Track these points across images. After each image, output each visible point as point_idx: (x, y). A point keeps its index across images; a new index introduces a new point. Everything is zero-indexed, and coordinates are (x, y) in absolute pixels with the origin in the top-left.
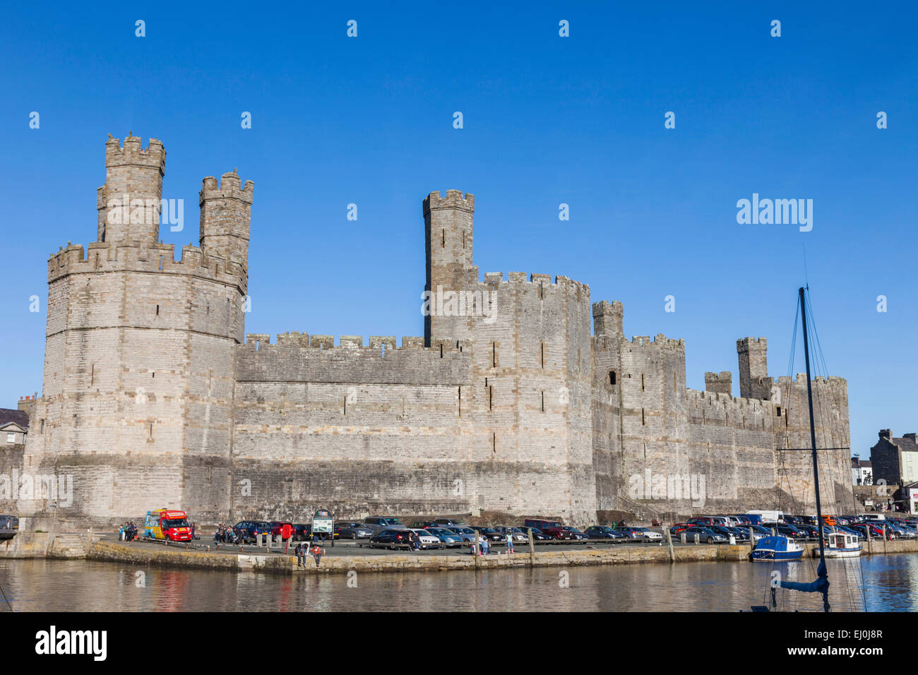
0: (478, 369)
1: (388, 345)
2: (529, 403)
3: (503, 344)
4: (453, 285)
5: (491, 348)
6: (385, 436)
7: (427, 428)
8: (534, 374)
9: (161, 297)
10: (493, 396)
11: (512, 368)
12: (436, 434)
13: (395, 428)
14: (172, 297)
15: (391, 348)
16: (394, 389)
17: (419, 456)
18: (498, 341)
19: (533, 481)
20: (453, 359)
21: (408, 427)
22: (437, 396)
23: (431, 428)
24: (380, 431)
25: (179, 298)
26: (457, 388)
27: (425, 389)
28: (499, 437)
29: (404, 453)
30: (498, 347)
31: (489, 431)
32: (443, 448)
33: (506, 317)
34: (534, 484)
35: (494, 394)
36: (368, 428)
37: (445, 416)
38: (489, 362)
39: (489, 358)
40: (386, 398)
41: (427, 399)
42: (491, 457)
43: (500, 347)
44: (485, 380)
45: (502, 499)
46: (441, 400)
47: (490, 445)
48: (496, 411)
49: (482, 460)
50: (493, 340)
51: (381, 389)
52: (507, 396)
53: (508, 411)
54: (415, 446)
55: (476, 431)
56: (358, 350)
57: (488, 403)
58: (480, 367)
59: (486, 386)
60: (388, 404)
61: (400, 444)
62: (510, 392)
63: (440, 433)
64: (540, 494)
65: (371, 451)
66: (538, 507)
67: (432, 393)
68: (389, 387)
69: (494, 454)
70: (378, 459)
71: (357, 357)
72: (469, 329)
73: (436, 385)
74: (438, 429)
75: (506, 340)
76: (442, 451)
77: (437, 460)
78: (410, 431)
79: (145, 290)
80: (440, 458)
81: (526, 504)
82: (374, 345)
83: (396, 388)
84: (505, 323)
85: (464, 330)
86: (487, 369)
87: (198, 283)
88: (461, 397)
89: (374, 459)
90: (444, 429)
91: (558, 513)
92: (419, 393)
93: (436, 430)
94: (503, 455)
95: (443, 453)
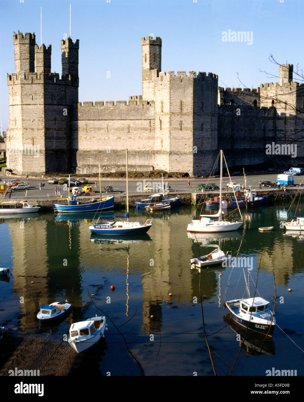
0: (157, 113)
2: (175, 127)
3: (165, 102)
5: (161, 104)
6: (122, 140)
7: (138, 137)
8: (177, 114)
10: (162, 124)
11: (168, 113)
13: (126, 137)
17: (135, 148)
19: (176, 158)
20: (148, 109)
21: (131, 137)
22: (142, 124)
26: (149, 121)
27: (137, 122)
28: (164, 141)
29: (130, 147)
30: (163, 103)
31: (160, 138)
32: (144, 145)
34: (176, 160)
35: (162, 123)
36: (116, 137)
37: (144, 132)
38: (161, 110)
39: (160, 108)
40: (122, 126)
41: (138, 125)
42: (161, 149)
44: (159, 117)
45: (164, 165)
46: (143, 126)
48: (163, 130)
49: (158, 150)
50: (162, 101)
51: (121, 122)
52: (166, 124)
53: (167, 130)
54: (134, 144)
55: (156, 138)
56: (112, 107)
57: (160, 127)
59: (160, 120)
60: (123, 128)
61: (128, 143)
62: (167, 122)
63: (143, 139)
64: (179, 163)
65: (118, 146)
66: (178, 169)
67: (140, 123)
68: (124, 121)
69: (162, 147)
70: (120, 149)
71: (111, 109)
73: (141, 120)
74: (142, 137)
79: (28, 91)
80: (143, 149)
81: (172, 167)
83: (126, 122)
86: (160, 113)
88: (151, 124)
90: (144, 137)
91: (187, 171)
92: (135, 123)
94: (165, 148)
95: (144, 147)
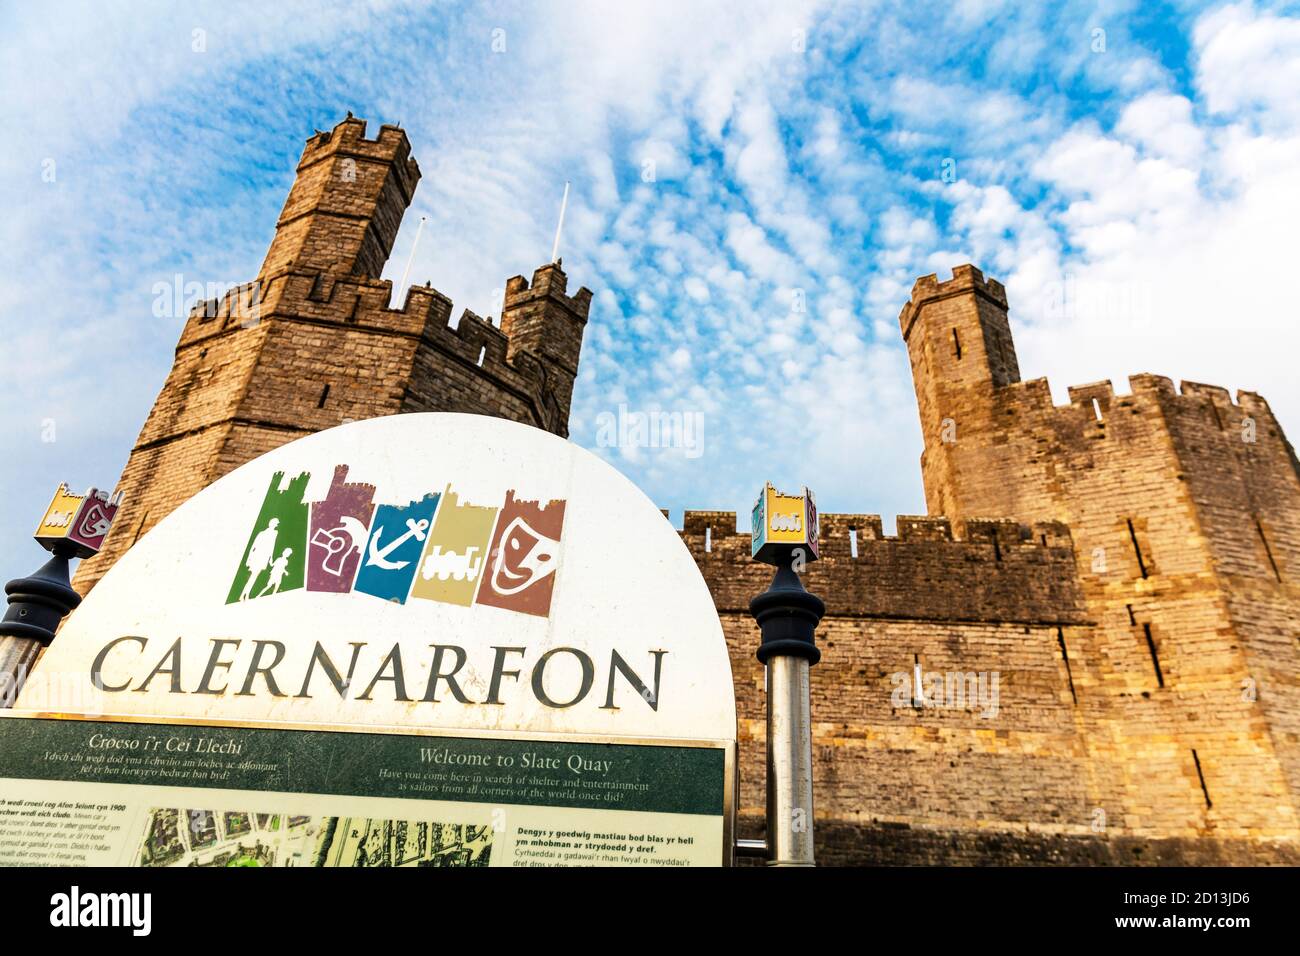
0: (1102, 585)
1: (865, 531)
3: (1155, 521)
4: (994, 418)
5: (1125, 535)
6: (878, 752)
7: (991, 734)
8: (1262, 591)
9: (341, 370)
10: (1161, 648)
11: (1200, 575)
12: (1020, 750)
13: (902, 729)
14: (363, 372)
15: (872, 537)
16: (888, 631)
17: (980, 815)
18: (1140, 516)
20: (1030, 562)
21: (936, 731)
22: (1004, 649)
23: (1002, 734)
24: (863, 736)
25: (381, 375)
26: (1054, 631)
27: (970, 634)
28: (1213, 762)
29: (937, 802)
30: (1142, 529)
31: (1174, 746)
32: (1049, 794)
33: (1148, 462)
35: (1162, 643)
36: (830, 726)
37: (1033, 702)
38: (1129, 567)
39: (1124, 557)
40: (870, 652)
41: (977, 657)
42: (1202, 825)
43: (1149, 528)
44: (1126, 611)
46: (1015, 662)
47: (1186, 784)
48: (1181, 687)
49: (1175, 833)
50: (1126, 516)
51: (857, 630)
52: (1205, 646)
53: (1219, 685)
54: (965, 785)
55: (1133, 747)
57: (1149, 666)
58: (1102, 580)
59: (1134, 623)
60: (876, 666)
61: (923, 776)
62: (1214, 636)
63: (1029, 749)
65: (845, 792)
67: (989, 642)
68: (877, 625)
69: (1212, 815)
70: (865, 817)
72: (1054, 499)
73: (996, 622)
74: (1022, 736)
75: (1163, 511)
76: (1047, 800)
77: (1034, 827)
78: (944, 741)
79: (306, 355)
80: (1043, 822)
82: (831, 530)
83: (894, 629)
84: (1147, 475)
85: (1042, 503)
86: (1126, 584)
87: (432, 359)
88: (1069, 656)
89: (853, 817)
90: (1039, 737)
92: (956, 642)
93: (1018, 741)
94: (1243, 819)
95: (1049, 808)
